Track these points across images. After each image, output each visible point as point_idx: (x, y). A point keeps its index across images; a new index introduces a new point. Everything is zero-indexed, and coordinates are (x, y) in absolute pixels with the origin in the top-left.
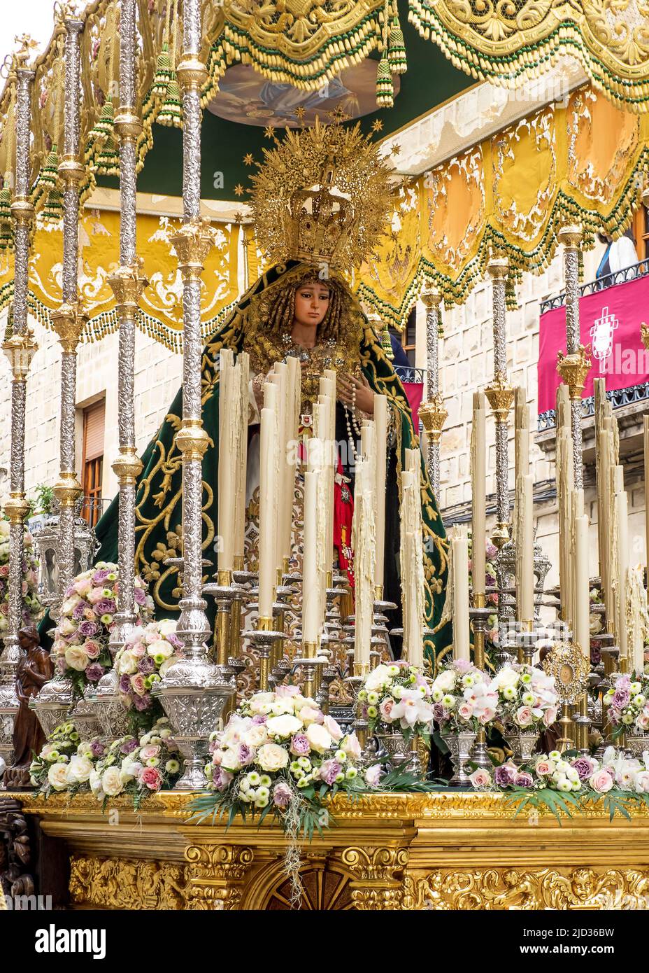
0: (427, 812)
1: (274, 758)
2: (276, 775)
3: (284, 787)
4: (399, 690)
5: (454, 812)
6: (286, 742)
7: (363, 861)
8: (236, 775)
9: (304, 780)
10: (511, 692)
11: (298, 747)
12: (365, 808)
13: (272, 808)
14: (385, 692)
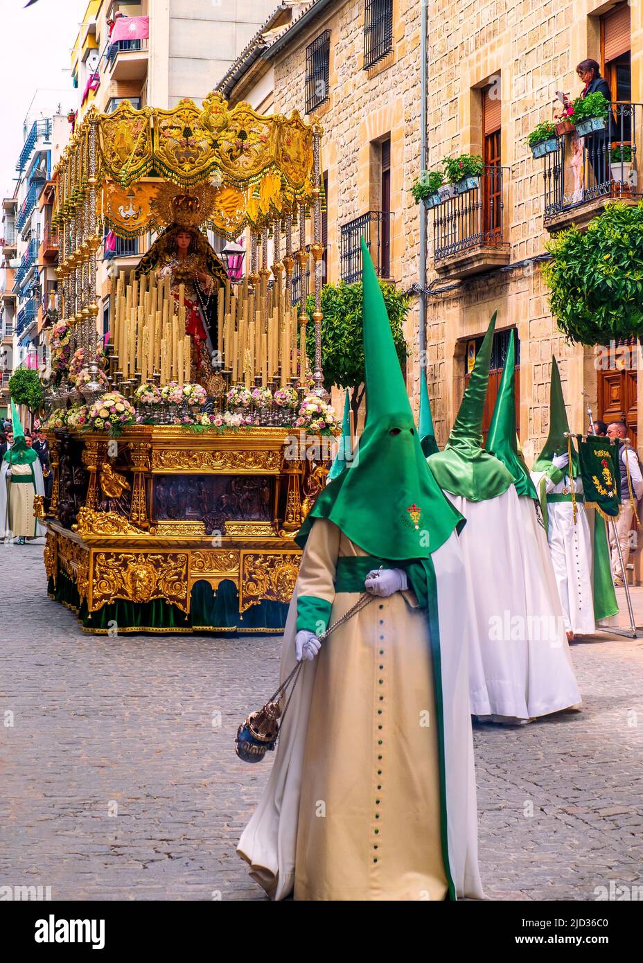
0: (155, 431)
1: (104, 414)
2: (106, 419)
3: (108, 423)
4: (146, 393)
5: (164, 432)
6: (108, 409)
7: (135, 446)
8: (94, 419)
9: (114, 420)
10: (187, 393)
11: (113, 410)
12: (134, 429)
13: (105, 429)
14: (142, 393)
